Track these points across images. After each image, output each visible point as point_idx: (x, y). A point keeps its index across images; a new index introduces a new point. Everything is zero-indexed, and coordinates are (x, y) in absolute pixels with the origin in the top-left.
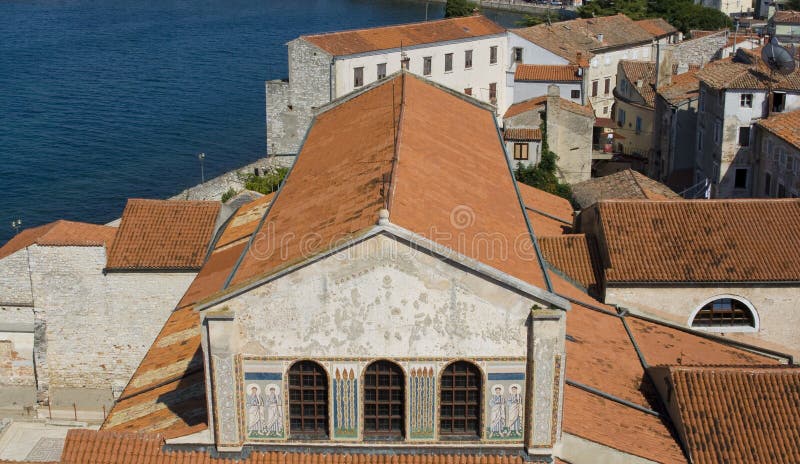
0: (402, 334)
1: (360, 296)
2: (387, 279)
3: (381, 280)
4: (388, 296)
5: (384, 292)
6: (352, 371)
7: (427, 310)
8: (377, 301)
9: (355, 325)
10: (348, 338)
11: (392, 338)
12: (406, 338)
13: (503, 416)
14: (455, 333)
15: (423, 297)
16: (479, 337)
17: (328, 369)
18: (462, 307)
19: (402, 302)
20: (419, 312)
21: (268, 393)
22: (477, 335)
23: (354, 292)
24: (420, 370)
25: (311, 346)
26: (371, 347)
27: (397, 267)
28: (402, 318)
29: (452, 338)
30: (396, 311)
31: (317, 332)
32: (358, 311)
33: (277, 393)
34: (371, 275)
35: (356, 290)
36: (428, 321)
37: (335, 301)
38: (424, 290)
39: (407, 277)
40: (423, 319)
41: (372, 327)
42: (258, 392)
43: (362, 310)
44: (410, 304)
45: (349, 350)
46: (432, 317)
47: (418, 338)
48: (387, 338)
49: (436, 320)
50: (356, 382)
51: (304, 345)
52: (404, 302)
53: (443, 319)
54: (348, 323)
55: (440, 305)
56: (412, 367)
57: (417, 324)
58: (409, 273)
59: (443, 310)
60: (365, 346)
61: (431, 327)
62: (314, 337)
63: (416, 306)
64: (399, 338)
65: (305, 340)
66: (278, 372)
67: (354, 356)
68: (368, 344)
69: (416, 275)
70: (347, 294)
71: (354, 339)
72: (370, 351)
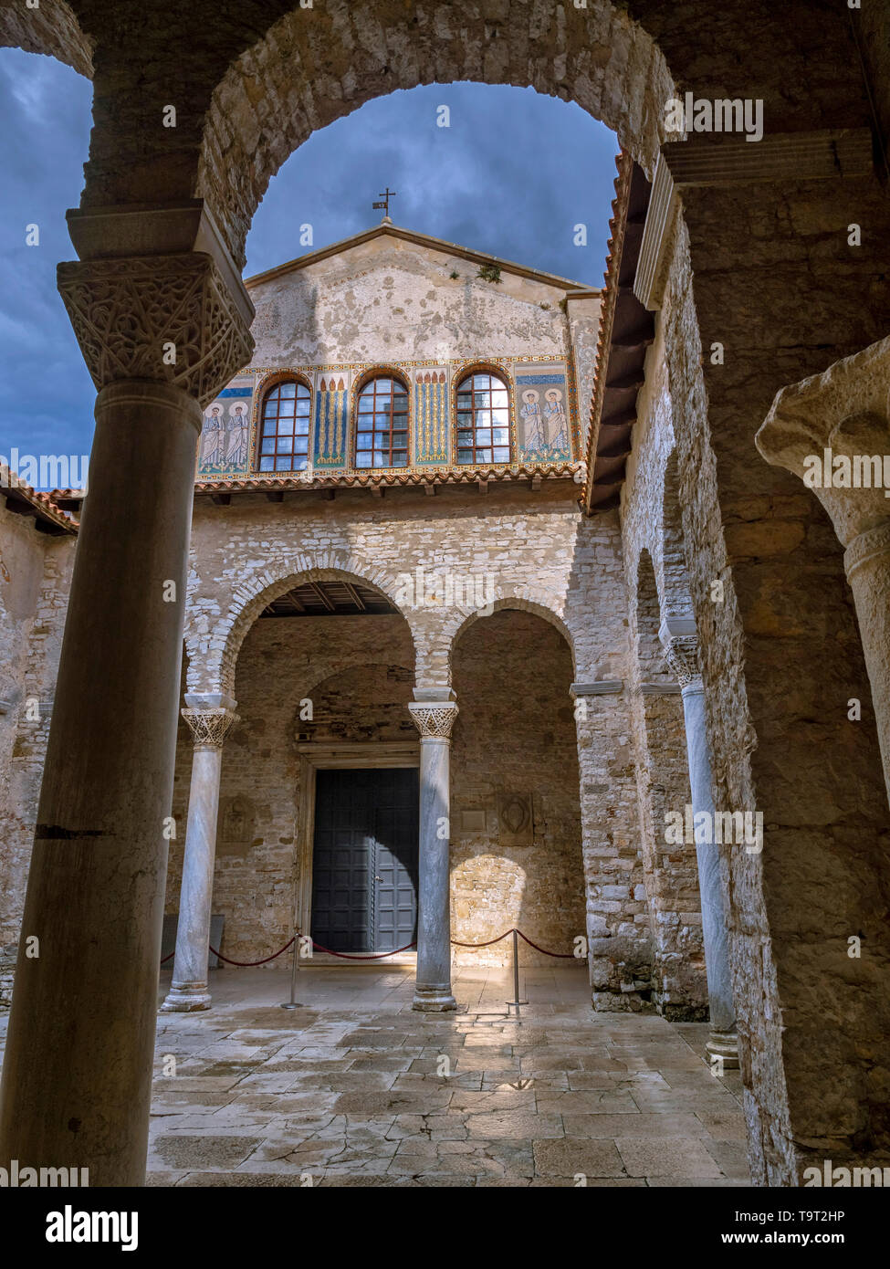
0: (405, 335)
1: (355, 298)
2: (389, 281)
3: (381, 281)
4: (389, 297)
5: (385, 292)
6: (341, 381)
7: (438, 307)
8: (377, 302)
9: (349, 327)
10: (339, 343)
11: (394, 340)
12: (410, 340)
13: (541, 430)
14: (470, 330)
15: (432, 295)
16: (502, 335)
17: (312, 379)
18: (479, 302)
19: (406, 301)
20: (426, 310)
21: (232, 412)
22: (499, 332)
23: (350, 296)
24: (428, 376)
25: (293, 354)
26: (367, 352)
27: (400, 268)
28: (405, 318)
29: (467, 336)
30: (399, 311)
31: (302, 337)
32: (352, 313)
33: (244, 412)
34: (369, 276)
35: (352, 292)
36: (438, 319)
37: (326, 305)
38: (433, 287)
39: (412, 276)
40: (431, 317)
41: (369, 329)
42: (220, 414)
43: (359, 311)
44: (416, 303)
45: (339, 357)
46: (442, 314)
47: (426, 338)
48: (387, 340)
49: (448, 318)
50: (345, 393)
51: (285, 354)
52: (408, 301)
53: (456, 317)
54: (340, 327)
55: (454, 301)
56: (418, 372)
57: (425, 323)
58: (414, 272)
59: (456, 307)
60: (360, 351)
61: (441, 326)
62: (297, 344)
63: (423, 304)
64: (402, 340)
65: (286, 348)
66: (248, 386)
67: (345, 362)
68: (363, 348)
69: (423, 275)
70: (341, 296)
71: (345, 344)
72: (365, 356)
